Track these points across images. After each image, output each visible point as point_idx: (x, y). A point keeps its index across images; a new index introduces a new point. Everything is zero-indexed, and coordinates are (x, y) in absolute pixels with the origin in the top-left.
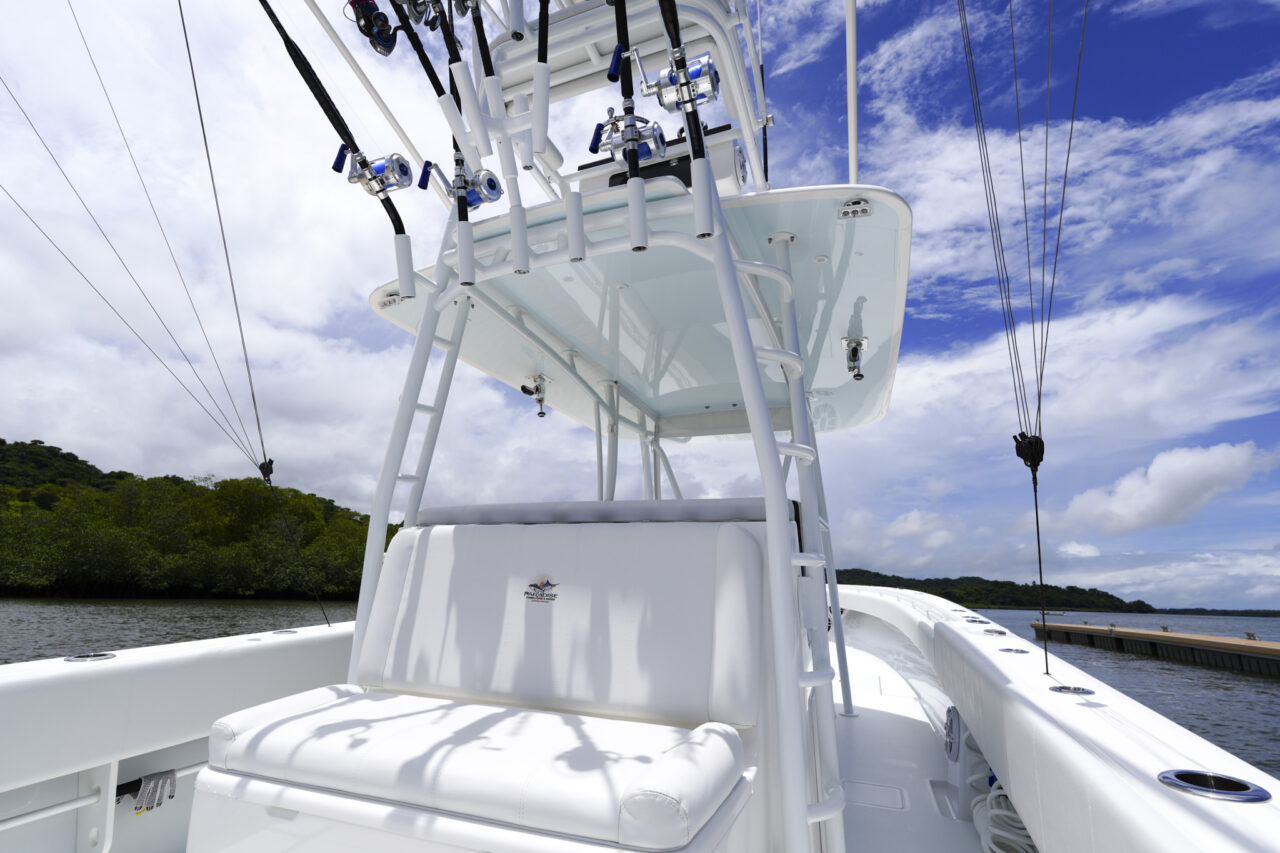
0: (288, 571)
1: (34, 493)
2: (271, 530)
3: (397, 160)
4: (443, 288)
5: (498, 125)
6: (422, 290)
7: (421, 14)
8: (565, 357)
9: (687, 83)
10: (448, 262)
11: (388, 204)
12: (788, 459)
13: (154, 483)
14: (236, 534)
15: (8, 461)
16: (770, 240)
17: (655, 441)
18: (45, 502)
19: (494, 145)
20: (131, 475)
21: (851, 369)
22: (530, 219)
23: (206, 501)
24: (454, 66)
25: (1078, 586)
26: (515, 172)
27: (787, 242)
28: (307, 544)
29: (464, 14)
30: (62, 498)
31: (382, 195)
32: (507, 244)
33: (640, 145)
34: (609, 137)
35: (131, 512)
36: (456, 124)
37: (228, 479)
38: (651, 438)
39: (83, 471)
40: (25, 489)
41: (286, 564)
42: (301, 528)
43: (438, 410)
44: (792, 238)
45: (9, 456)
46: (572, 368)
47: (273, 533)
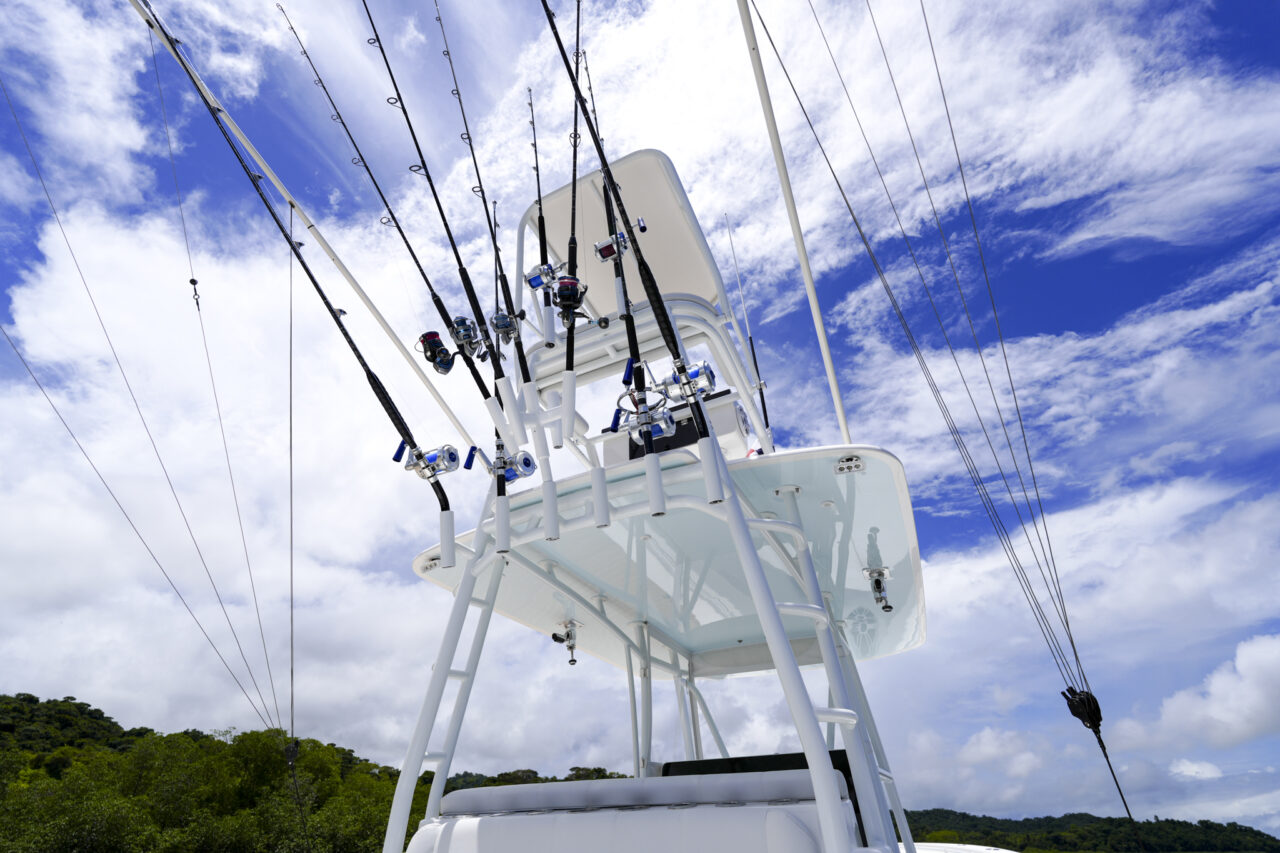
0: (293, 844)
1: (49, 758)
2: (282, 791)
3: (448, 450)
4: (480, 555)
5: (534, 418)
6: (462, 559)
7: (475, 349)
8: (595, 603)
9: (688, 383)
10: (487, 530)
11: (437, 487)
12: (831, 727)
13: (172, 741)
14: (245, 798)
15: (34, 722)
16: (777, 492)
17: (690, 681)
18: (56, 769)
19: (529, 432)
20: (152, 730)
21: (878, 600)
22: (560, 490)
23: (221, 759)
24: (499, 381)
25: (1212, 821)
26: (547, 453)
27: (793, 493)
28: (319, 808)
29: (507, 343)
30: (74, 763)
31: (432, 480)
32: (540, 512)
33: (653, 427)
34: (627, 420)
35: (140, 777)
36: (498, 418)
37: (248, 731)
38: (686, 677)
39: (104, 729)
40: (40, 753)
41: (291, 836)
42: (314, 788)
43: (469, 675)
44: (797, 490)
45: (38, 716)
46: (601, 614)
47: (283, 796)
